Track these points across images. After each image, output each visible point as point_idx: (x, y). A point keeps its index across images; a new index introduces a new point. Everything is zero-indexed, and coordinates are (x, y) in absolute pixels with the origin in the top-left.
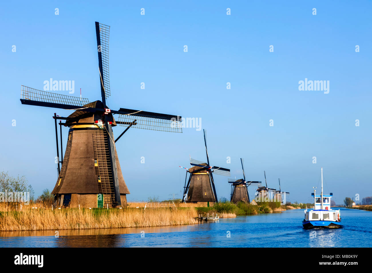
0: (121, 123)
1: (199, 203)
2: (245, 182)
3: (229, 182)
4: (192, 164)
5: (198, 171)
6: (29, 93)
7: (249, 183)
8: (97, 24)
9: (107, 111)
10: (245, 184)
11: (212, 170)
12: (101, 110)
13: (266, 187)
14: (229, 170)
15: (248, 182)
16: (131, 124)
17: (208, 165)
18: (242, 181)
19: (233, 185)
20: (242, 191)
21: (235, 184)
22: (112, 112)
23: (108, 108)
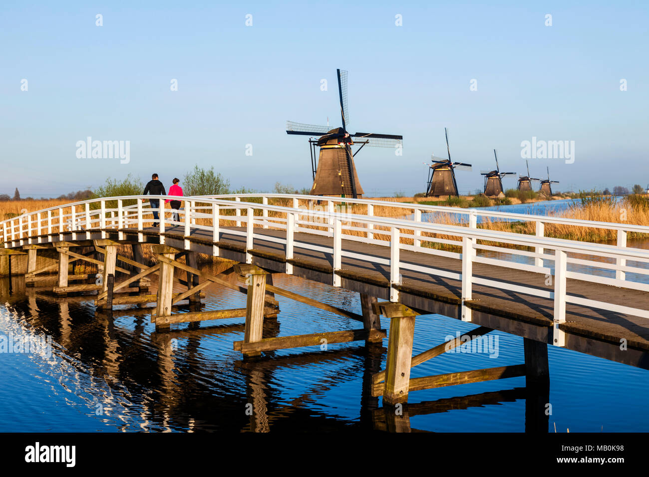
0: (357, 142)
1: (441, 196)
2: (499, 174)
3: (482, 174)
4: (433, 161)
5: (440, 167)
6: (292, 126)
7: (503, 175)
8: (338, 71)
9: (347, 136)
10: (499, 176)
11: (453, 166)
12: (343, 135)
13: (528, 176)
14: (470, 166)
15: (502, 173)
16: (365, 143)
17: (450, 161)
18: (496, 173)
19: (487, 177)
20: (495, 182)
21: (489, 175)
22: (350, 135)
23: (347, 133)
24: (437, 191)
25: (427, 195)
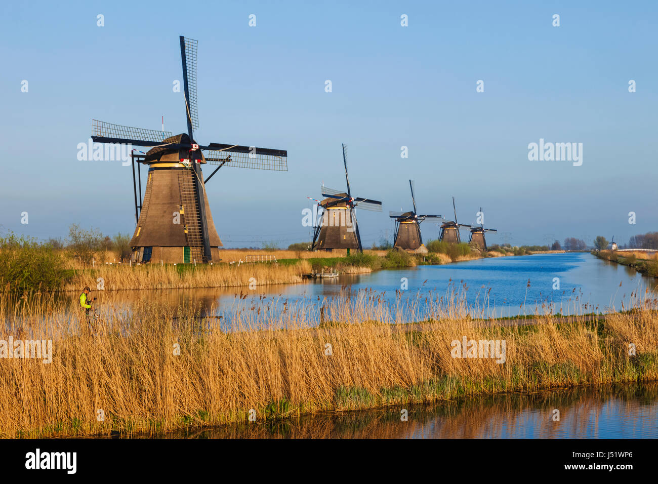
0: (212, 160)
1: (335, 250)
2: (416, 216)
3: (391, 217)
4: (324, 195)
5: (334, 204)
6: (101, 128)
7: (422, 218)
8: (182, 39)
9: (195, 148)
10: (416, 219)
11: (354, 203)
12: (186, 146)
13: (455, 222)
14: (380, 203)
15: (421, 216)
16: (224, 161)
17: (349, 196)
18: (412, 216)
19: (398, 221)
20: (410, 228)
21: (401, 219)
22: (201, 147)
23: (195, 143)
24: (329, 241)
25: (313, 247)
